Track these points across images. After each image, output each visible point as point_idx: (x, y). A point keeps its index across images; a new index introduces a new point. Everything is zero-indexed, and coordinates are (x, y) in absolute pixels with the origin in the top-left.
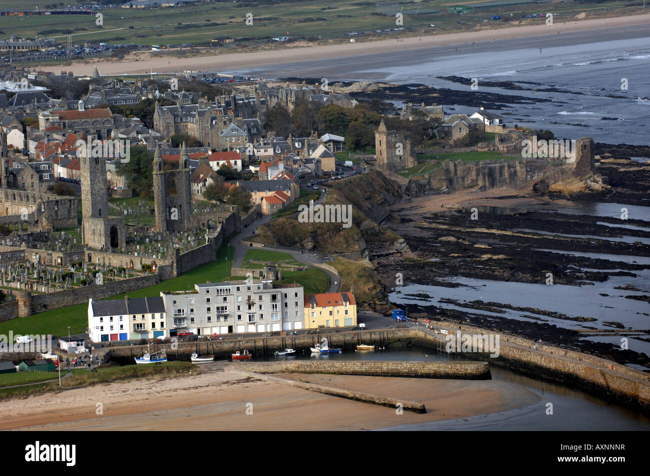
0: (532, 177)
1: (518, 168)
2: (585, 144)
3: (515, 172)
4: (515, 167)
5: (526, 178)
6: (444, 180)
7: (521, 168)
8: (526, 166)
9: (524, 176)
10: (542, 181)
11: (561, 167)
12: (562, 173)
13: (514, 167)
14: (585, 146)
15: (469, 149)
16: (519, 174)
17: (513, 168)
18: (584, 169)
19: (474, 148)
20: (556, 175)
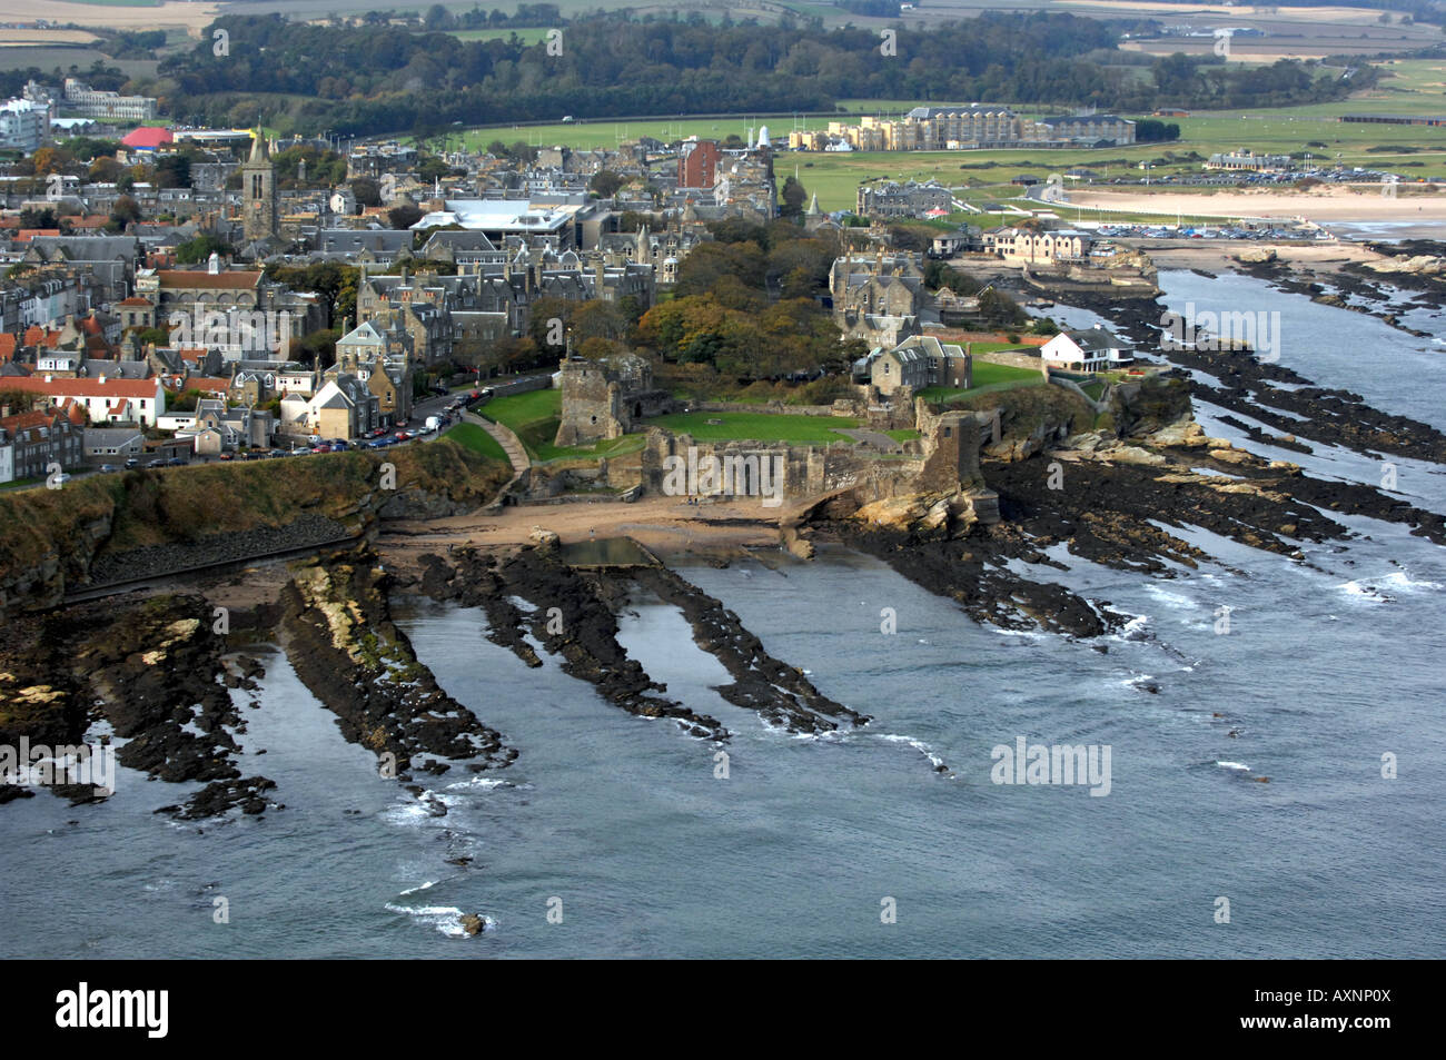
0: (835, 484)
1: (810, 463)
2: (947, 424)
3: (804, 470)
4: (806, 459)
5: (824, 484)
6: (637, 472)
7: (816, 462)
8: (828, 460)
9: (820, 480)
10: (848, 494)
11: (896, 469)
12: (895, 481)
13: (803, 459)
14: (948, 429)
15: (814, 410)
16: (811, 474)
17: (801, 460)
18: (942, 477)
19: (825, 409)
20: (881, 484)
